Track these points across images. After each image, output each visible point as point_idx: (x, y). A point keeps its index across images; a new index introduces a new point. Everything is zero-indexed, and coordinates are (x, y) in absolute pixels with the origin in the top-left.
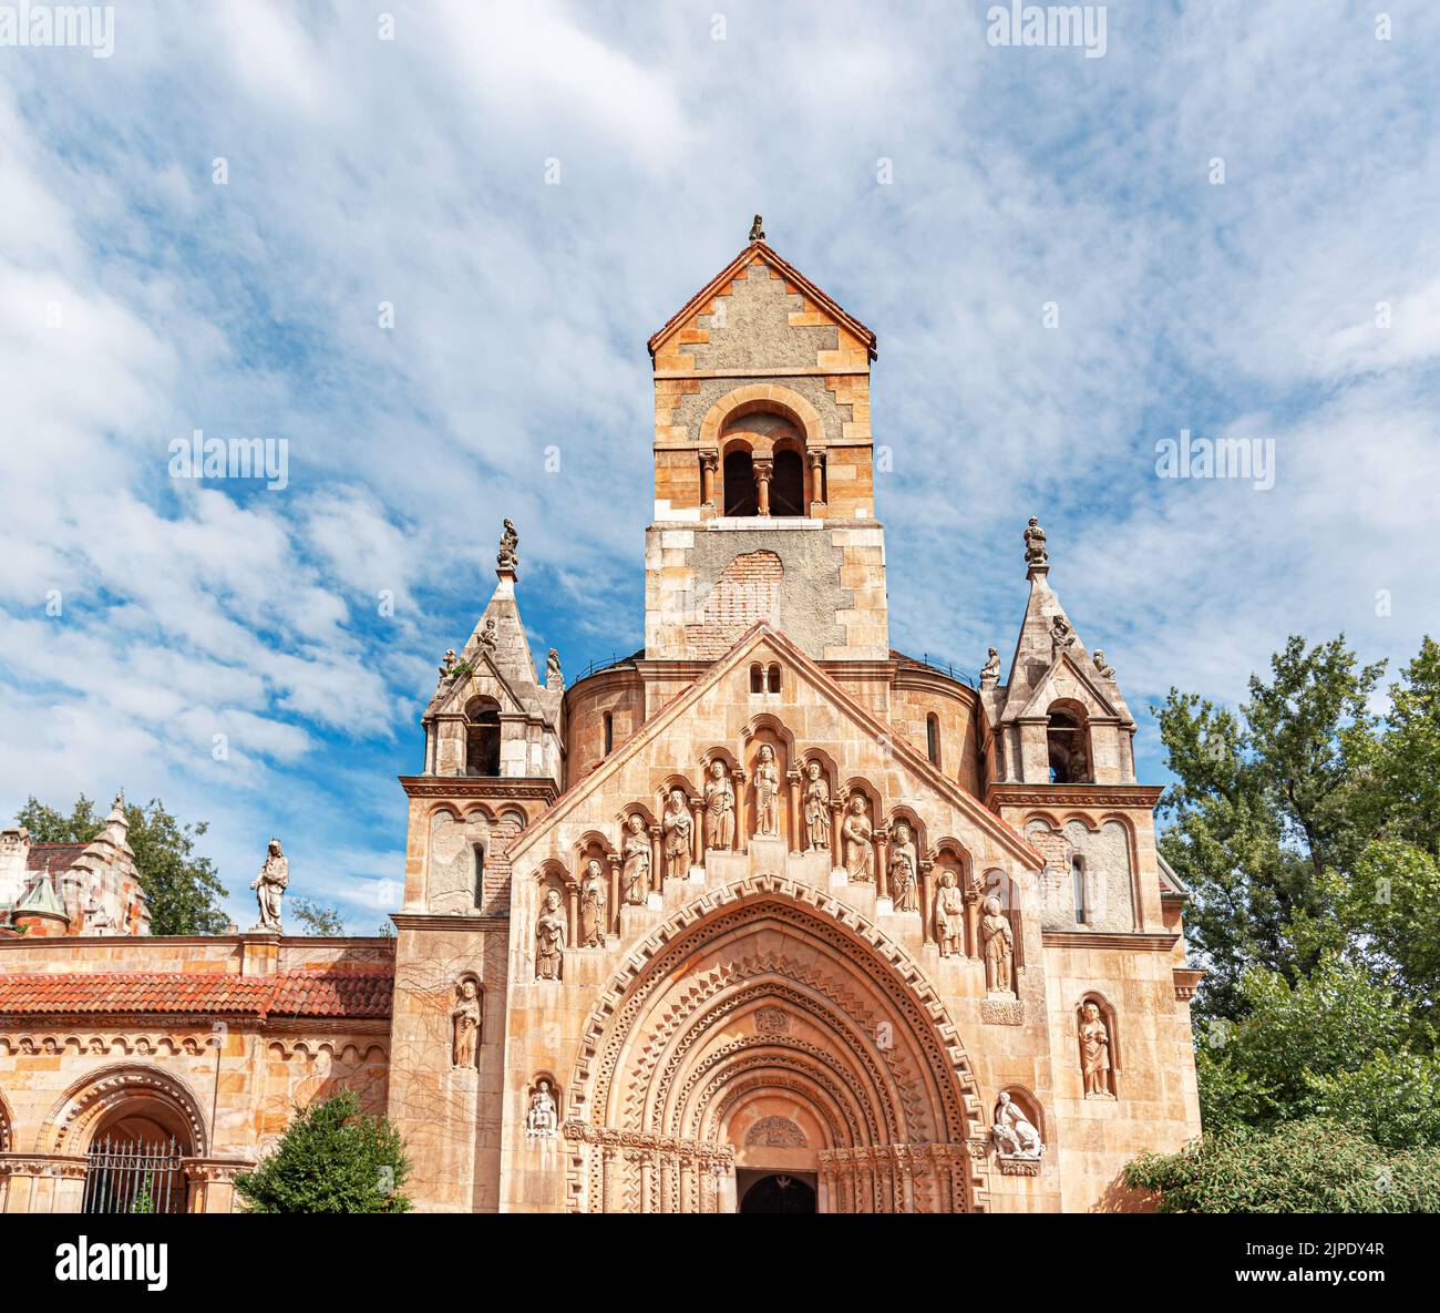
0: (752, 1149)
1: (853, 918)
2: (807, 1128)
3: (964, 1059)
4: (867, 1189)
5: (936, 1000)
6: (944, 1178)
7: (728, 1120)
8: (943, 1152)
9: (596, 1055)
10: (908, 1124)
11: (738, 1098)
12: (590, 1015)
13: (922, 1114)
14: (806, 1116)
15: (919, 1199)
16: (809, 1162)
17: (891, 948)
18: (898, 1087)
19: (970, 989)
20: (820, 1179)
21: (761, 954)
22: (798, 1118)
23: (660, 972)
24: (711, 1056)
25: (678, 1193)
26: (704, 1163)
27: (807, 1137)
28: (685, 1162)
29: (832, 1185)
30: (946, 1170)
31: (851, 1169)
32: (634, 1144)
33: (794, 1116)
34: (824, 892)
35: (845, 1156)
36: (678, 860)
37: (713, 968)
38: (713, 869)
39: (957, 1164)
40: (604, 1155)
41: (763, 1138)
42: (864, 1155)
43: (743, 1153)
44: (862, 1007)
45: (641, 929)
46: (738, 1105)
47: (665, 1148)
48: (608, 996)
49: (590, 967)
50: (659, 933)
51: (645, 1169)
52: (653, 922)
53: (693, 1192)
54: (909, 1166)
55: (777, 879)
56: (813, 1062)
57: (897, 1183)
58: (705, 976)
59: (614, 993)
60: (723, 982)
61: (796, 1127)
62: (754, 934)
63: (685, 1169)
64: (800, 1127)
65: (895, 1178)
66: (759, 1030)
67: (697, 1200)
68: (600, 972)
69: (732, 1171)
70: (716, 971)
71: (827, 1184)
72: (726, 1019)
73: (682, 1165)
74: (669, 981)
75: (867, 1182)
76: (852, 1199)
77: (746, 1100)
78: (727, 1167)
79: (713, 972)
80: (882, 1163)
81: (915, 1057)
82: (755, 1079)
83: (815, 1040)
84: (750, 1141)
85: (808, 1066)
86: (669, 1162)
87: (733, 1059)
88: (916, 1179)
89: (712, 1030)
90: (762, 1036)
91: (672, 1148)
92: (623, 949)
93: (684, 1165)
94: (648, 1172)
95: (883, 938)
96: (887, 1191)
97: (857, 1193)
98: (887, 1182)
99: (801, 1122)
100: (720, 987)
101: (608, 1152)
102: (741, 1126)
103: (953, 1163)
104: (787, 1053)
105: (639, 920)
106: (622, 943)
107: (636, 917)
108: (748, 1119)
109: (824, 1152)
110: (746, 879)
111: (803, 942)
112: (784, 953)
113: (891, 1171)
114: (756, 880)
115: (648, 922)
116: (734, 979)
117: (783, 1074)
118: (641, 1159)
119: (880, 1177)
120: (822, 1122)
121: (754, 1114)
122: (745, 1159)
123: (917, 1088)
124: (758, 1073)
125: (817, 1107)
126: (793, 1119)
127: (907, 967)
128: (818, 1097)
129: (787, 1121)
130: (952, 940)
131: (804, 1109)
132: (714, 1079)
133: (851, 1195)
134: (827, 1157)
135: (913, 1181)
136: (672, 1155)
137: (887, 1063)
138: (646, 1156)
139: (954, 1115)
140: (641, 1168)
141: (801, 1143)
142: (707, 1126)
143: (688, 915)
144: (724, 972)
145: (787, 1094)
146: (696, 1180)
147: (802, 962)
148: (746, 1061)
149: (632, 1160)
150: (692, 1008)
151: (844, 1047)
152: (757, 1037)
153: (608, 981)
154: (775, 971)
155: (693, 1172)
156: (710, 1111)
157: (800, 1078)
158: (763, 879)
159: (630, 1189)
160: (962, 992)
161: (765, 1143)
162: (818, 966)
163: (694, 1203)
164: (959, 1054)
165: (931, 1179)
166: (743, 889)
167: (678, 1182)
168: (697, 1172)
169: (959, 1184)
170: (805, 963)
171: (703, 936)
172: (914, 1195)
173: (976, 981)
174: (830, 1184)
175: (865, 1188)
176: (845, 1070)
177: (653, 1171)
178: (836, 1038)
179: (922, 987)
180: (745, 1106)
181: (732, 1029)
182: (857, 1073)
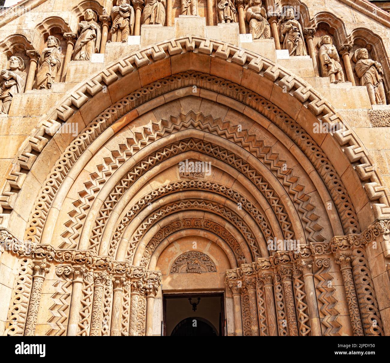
0: (175, 276)
1: (258, 61)
2: (216, 257)
3: (362, 155)
4: (268, 293)
5: (332, 113)
6: (346, 268)
7: (157, 254)
8: (344, 242)
9: (30, 173)
10: (305, 230)
11: (166, 238)
12: (28, 138)
13: (316, 220)
14: (215, 249)
15: (321, 292)
16: (219, 282)
17: (290, 79)
18: (294, 202)
19: (358, 103)
20: (227, 295)
21: (184, 113)
22: (209, 251)
23: (101, 120)
24: (144, 198)
25: (110, 309)
26: (135, 284)
27: (217, 264)
28: (118, 282)
29: (236, 297)
30: (348, 259)
31: (253, 280)
32: (66, 260)
33: (207, 249)
34: (234, 46)
35: (249, 269)
36: (119, 33)
37: (146, 124)
38: (147, 35)
39: (359, 252)
40: (34, 270)
41: (184, 268)
42: (266, 263)
43: (169, 279)
44: (262, 144)
45: (84, 75)
46: (165, 243)
47: (98, 267)
48: (48, 124)
49: (35, 103)
50: (99, 77)
51: (76, 285)
52: (94, 71)
53: (124, 309)
54: (310, 263)
55: (196, 40)
56: (223, 200)
57: (297, 282)
58: (140, 130)
59: (54, 121)
60: (154, 136)
61: (208, 257)
62: (179, 99)
63: (118, 288)
64: (211, 257)
65: (296, 277)
66: (181, 177)
67: (127, 316)
68: (43, 106)
69: (159, 294)
70: (149, 126)
71: (233, 298)
72: (157, 169)
73: (115, 285)
74: (109, 131)
75: (268, 287)
76: (254, 305)
77: (171, 239)
78: (155, 289)
79: (146, 126)
80: (283, 266)
81: (307, 175)
82: (178, 220)
83: (224, 182)
84: (175, 270)
85: (218, 204)
86: (102, 279)
87: (161, 201)
88: (317, 275)
89: (145, 177)
90: (184, 181)
91: (105, 266)
92: (67, 89)
93: (117, 284)
94: (79, 287)
95: (282, 73)
96: (288, 290)
97: (260, 299)
98: (288, 282)
99: (212, 254)
100: (152, 140)
101: (37, 267)
102: (167, 260)
103: (355, 252)
104: (203, 195)
105: (83, 69)
106: (66, 85)
107: (81, 68)
108: (173, 254)
109: (231, 271)
110: (173, 41)
111: (216, 103)
112: (201, 111)
113: (292, 273)
114: (180, 41)
115: (90, 70)
116: (163, 133)
117: (199, 215)
118: (72, 275)
119: (280, 280)
120: (228, 251)
121: (177, 250)
122: (170, 283)
123: (311, 200)
124: (180, 215)
125: (224, 240)
126: (206, 252)
127: (305, 91)
128: (226, 231)
129: (202, 254)
130: (336, 74)
131: (214, 244)
132: (146, 218)
133: (254, 302)
134: (233, 275)
135: (313, 277)
136: (105, 273)
137: (284, 186)
138: (77, 272)
139: (350, 212)
140: (73, 283)
141: (212, 268)
142: (139, 256)
143: (124, 64)
144: (155, 127)
145: (202, 233)
146: (128, 299)
147: (215, 117)
148: (172, 203)
149: (64, 276)
150: (129, 155)
151: (246, 182)
152: (180, 183)
153: (49, 113)
154: (194, 127)
155: (125, 292)
156: (143, 244)
157: (212, 217)
158: (187, 40)
159: (60, 303)
160: (352, 106)
161: (185, 271)
162: (228, 119)
163: (124, 317)
164: (357, 151)
165: (332, 271)
166: (170, 47)
167: (110, 299)
168: (129, 292)
169: (363, 270)
170: (218, 117)
171: (138, 95)
172: (317, 289)
173: (361, 98)
174: (235, 297)
175: (267, 293)
176: (247, 201)
177: (85, 287)
178: (241, 177)
179: (318, 104)
180: (170, 244)
181: (161, 177)
182: (257, 202)
